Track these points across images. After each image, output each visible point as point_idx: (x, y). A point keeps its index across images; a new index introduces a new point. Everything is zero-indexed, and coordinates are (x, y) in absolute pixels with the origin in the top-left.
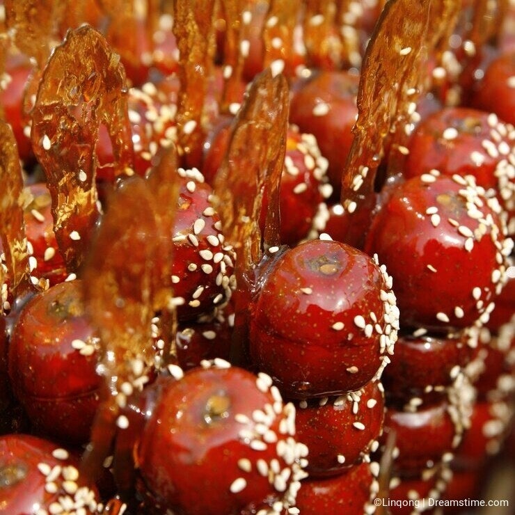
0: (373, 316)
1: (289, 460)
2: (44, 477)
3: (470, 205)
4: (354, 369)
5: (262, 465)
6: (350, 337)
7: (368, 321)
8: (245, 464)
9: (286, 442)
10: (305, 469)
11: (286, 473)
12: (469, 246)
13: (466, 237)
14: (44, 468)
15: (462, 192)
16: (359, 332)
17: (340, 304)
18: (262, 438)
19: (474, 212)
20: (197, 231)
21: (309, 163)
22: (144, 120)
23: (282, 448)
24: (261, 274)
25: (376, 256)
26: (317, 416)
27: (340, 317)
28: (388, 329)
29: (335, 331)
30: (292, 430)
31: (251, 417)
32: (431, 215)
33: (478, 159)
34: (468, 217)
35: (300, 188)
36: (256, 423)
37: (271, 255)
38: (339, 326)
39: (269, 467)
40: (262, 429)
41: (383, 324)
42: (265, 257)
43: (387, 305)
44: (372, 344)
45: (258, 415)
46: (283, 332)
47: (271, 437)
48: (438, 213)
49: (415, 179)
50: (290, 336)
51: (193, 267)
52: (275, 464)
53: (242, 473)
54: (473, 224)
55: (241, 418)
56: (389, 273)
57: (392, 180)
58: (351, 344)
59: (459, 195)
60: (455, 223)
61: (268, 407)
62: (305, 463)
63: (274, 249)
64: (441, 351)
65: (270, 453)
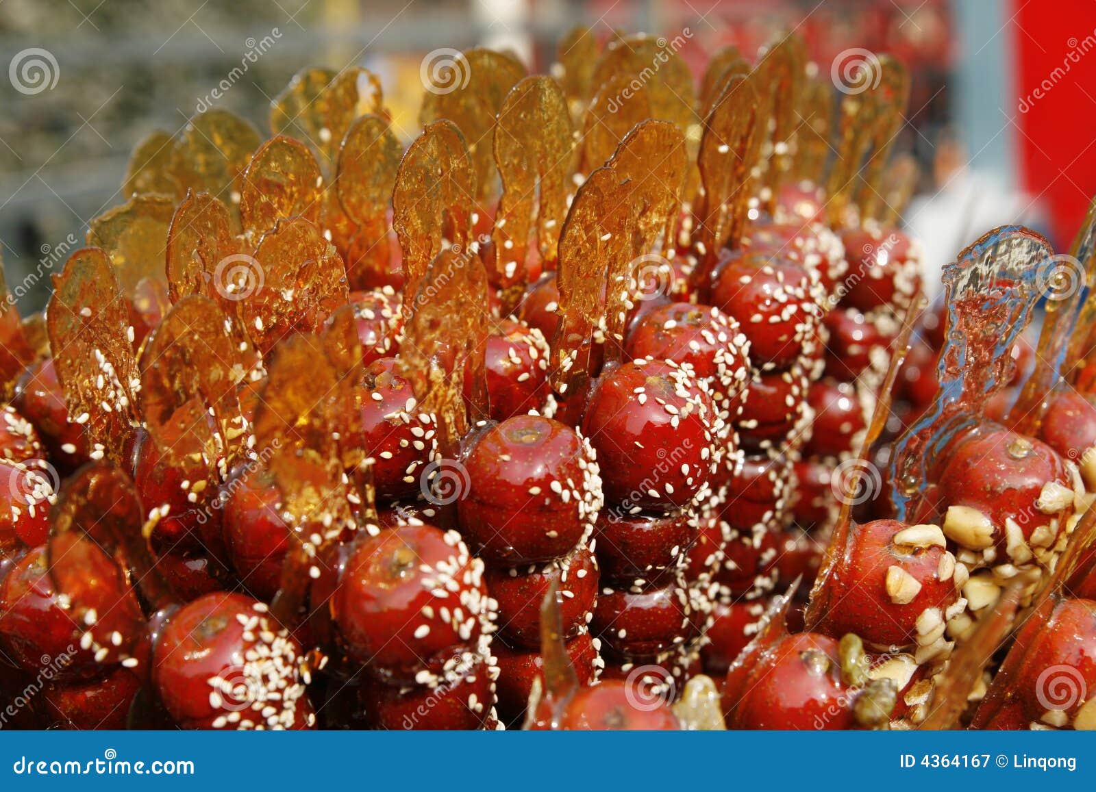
0: (570, 482)
1: (475, 610)
2: (241, 626)
3: (679, 386)
4: (553, 534)
5: (445, 613)
6: (547, 501)
7: (565, 486)
8: (428, 611)
9: (470, 592)
10: (494, 622)
11: (471, 622)
12: (675, 422)
13: (672, 415)
14: (242, 618)
15: (672, 374)
16: (557, 497)
17: (538, 471)
18: (445, 587)
19: (681, 392)
20: (409, 409)
21: (534, 353)
22: (379, 316)
23: (465, 598)
24: (466, 445)
25: (578, 428)
26: (527, 584)
27: (537, 483)
28: (588, 497)
29: (532, 495)
30: (478, 582)
31: (434, 567)
32: (639, 394)
33: (695, 346)
34: (676, 396)
35: (524, 377)
36: (440, 572)
37: (479, 428)
38: (535, 490)
39: (452, 615)
40: (443, 578)
41: (583, 492)
42: (472, 430)
43: (586, 474)
44: (571, 509)
45: (441, 565)
46: (485, 498)
47: (453, 586)
48: (644, 393)
49: (629, 364)
50: (491, 501)
51: (405, 443)
52: (458, 613)
53: (425, 620)
54: (680, 402)
55: (425, 568)
56: (593, 445)
57: (609, 365)
58: (549, 508)
59: (670, 377)
60: (662, 401)
61: (452, 559)
62: (493, 616)
63: (481, 423)
64: (660, 530)
65: (453, 601)
